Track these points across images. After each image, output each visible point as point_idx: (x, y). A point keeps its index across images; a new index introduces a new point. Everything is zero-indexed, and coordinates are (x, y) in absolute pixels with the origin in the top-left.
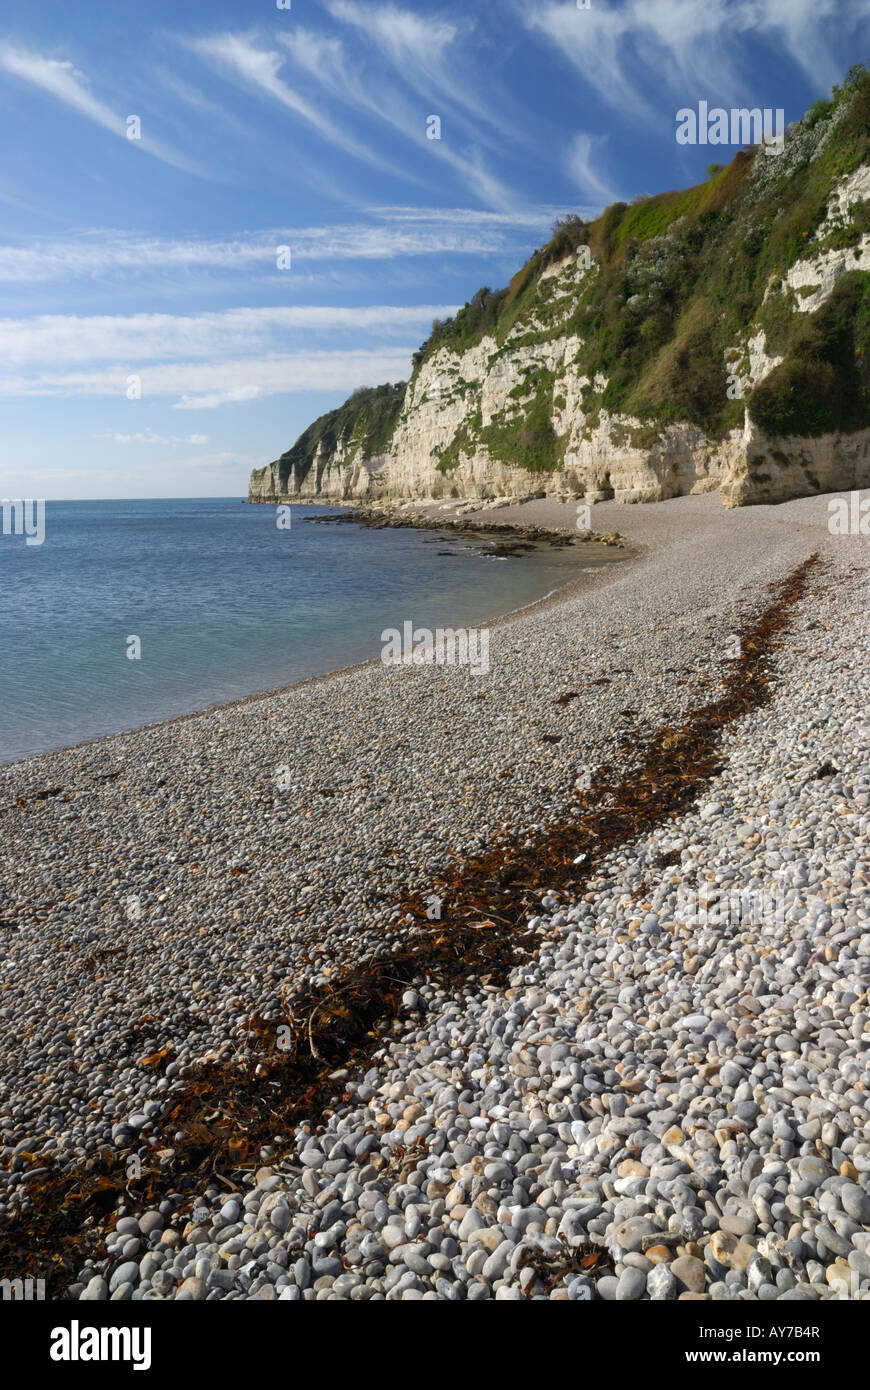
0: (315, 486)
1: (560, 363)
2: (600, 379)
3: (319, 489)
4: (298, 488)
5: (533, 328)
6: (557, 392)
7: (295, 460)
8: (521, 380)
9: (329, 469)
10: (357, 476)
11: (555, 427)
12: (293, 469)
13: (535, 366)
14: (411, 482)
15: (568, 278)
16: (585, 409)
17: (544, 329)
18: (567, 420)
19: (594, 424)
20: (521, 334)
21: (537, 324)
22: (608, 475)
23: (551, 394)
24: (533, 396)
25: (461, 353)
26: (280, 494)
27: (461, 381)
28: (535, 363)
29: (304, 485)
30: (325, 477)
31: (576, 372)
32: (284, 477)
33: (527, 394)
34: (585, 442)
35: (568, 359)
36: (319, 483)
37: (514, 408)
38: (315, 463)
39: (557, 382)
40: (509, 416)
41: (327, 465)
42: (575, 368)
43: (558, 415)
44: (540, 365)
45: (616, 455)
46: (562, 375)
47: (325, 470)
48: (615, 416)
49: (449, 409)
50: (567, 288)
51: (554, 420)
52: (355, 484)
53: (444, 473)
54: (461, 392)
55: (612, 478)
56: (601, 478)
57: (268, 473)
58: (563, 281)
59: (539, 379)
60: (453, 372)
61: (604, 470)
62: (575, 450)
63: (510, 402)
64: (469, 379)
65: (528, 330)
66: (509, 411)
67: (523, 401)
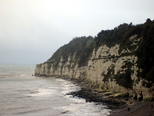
0: (60, 72)
1: (133, 61)
2: (141, 69)
3: (61, 73)
4: (54, 72)
5: (127, 51)
6: (132, 69)
7: (53, 62)
8: (124, 64)
9: (65, 67)
10: (76, 72)
11: (132, 77)
12: (52, 65)
13: (127, 61)
14: (95, 80)
15: (136, 40)
16: (137, 76)
17: (130, 52)
18: (134, 77)
19: (139, 80)
20: (125, 52)
21: (128, 50)
22: (142, 92)
23: (131, 69)
24: (127, 68)
25: (110, 47)
26: (47, 74)
27: (110, 55)
28: (127, 60)
29: (56, 71)
30: (63, 70)
31: (136, 65)
32: (49, 68)
33: (126, 68)
34: (137, 84)
35: (135, 62)
36: (61, 71)
37: (122, 71)
38: (60, 64)
39: (132, 67)
40: (121, 73)
41: (64, 65)
42: (136, 64)
43: (132, 75)
44: (129, 61)
45: (143, 88)
46: (133, 65)
47: (64, 67)
48: (143, 79)
49: (106, 63)
50: (136, 42)
51: (131, 76)
52: (75, 75)
53: (105, 83)
54: (110, 58)
55: (142, 93)
56: (140, 93)
57: (43, 66)
58: (135, 40)
59: (128, 64)
60: (107, 52)
61: (141, 91)
62: (135, 85)
63: (121, 69)
64: (112, 55)
65: (126, 51)
66: (121, 71)
67: (125, 69)
